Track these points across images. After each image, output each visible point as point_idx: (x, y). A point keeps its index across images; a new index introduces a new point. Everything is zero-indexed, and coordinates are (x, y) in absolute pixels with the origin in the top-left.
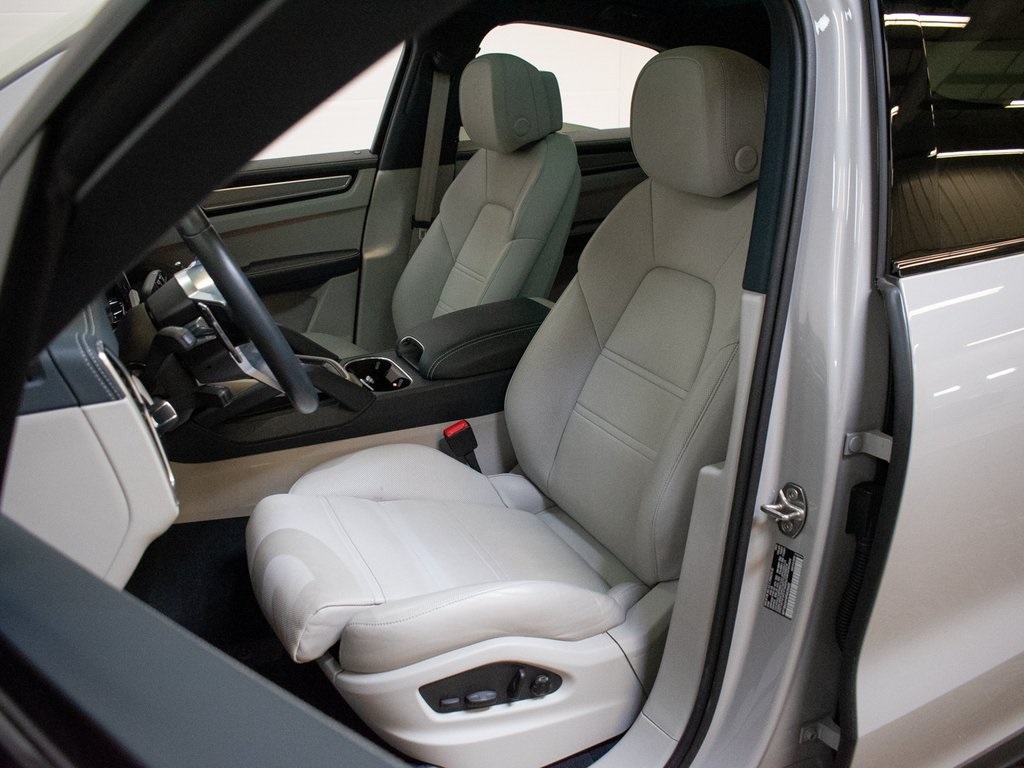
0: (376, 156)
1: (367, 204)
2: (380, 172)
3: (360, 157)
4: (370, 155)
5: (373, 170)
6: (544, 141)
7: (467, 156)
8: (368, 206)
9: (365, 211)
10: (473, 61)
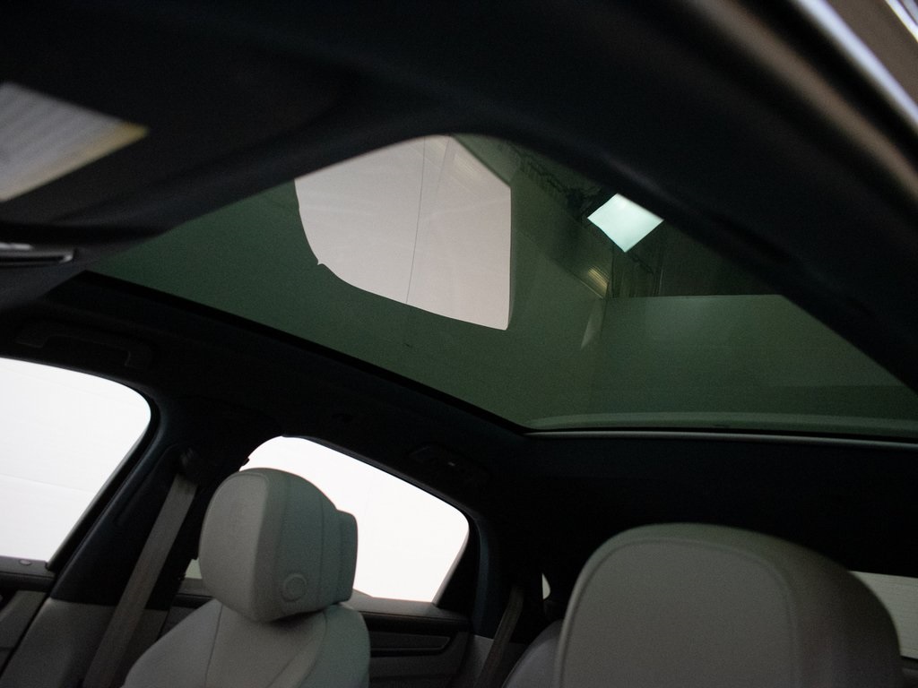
0: (52, 575)
1: (11, 644)
2: (49, 601)
3: (27, 571)
4: (43, 572)
5: (42, 595)
6: (321, 614)
7: (196, 603)
8: (13, 651)
9: (4, 655)
10: (236, 474)
